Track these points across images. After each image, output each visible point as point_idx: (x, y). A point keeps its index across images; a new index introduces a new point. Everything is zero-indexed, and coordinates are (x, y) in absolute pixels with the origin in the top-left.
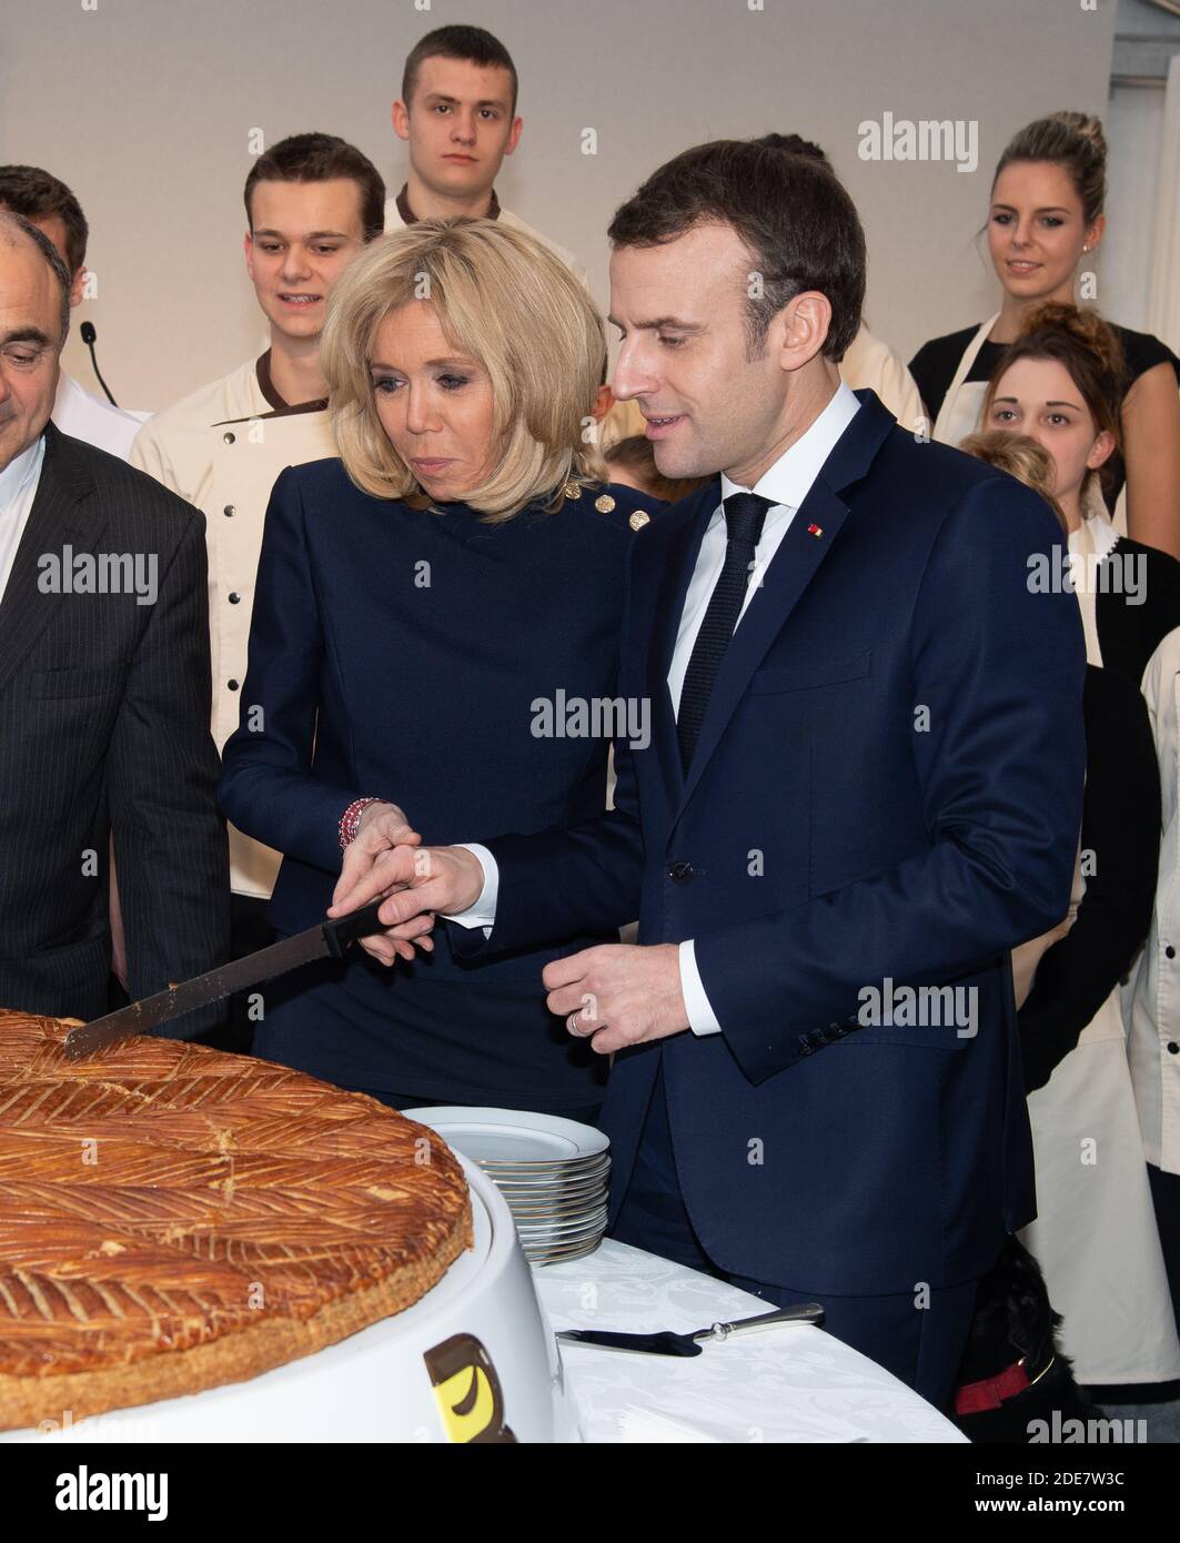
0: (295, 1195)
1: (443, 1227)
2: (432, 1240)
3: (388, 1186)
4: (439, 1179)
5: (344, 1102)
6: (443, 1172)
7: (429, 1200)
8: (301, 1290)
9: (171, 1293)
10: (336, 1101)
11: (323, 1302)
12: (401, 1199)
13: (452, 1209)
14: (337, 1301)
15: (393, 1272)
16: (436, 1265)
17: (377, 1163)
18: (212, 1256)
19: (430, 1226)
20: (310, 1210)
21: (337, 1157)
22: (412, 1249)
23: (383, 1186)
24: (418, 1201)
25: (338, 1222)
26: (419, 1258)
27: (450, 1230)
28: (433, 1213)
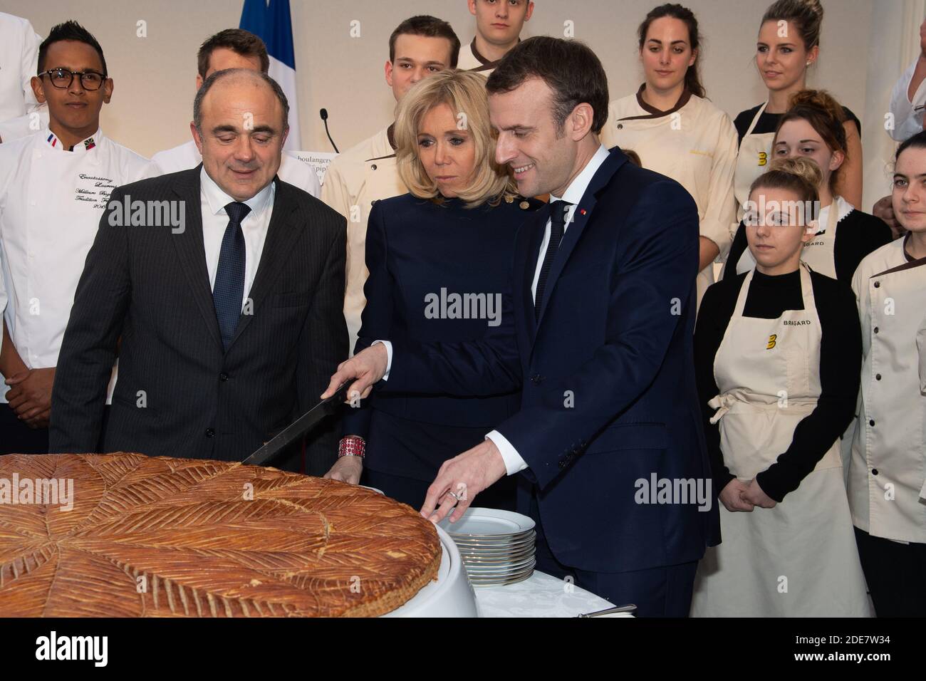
0: (353, 556)
1: (418, 571)
2: (410, 577)
3: (399, 551)
4: (424, 547)
5: (393, 508)
6: (427, 544)
7: (415, 557)
8: (337, 603)
9: (274, 605)
10: (389, 508)
11: (347, 608)
12: (401, 557)
13: (426, 562)
14: (354, 608)
15: (385, 594)
16: (411, 590)
17: (397, 539)
18: (303, 586)
19: (412, 571)
20: (357, 563)
21: (380, 536)
22: (398, 582)
23: (394, 551)
24: (409, 557)
25: (369, 569)
26: (401, 587)
27: (422, 573)
28: (415, 564)
